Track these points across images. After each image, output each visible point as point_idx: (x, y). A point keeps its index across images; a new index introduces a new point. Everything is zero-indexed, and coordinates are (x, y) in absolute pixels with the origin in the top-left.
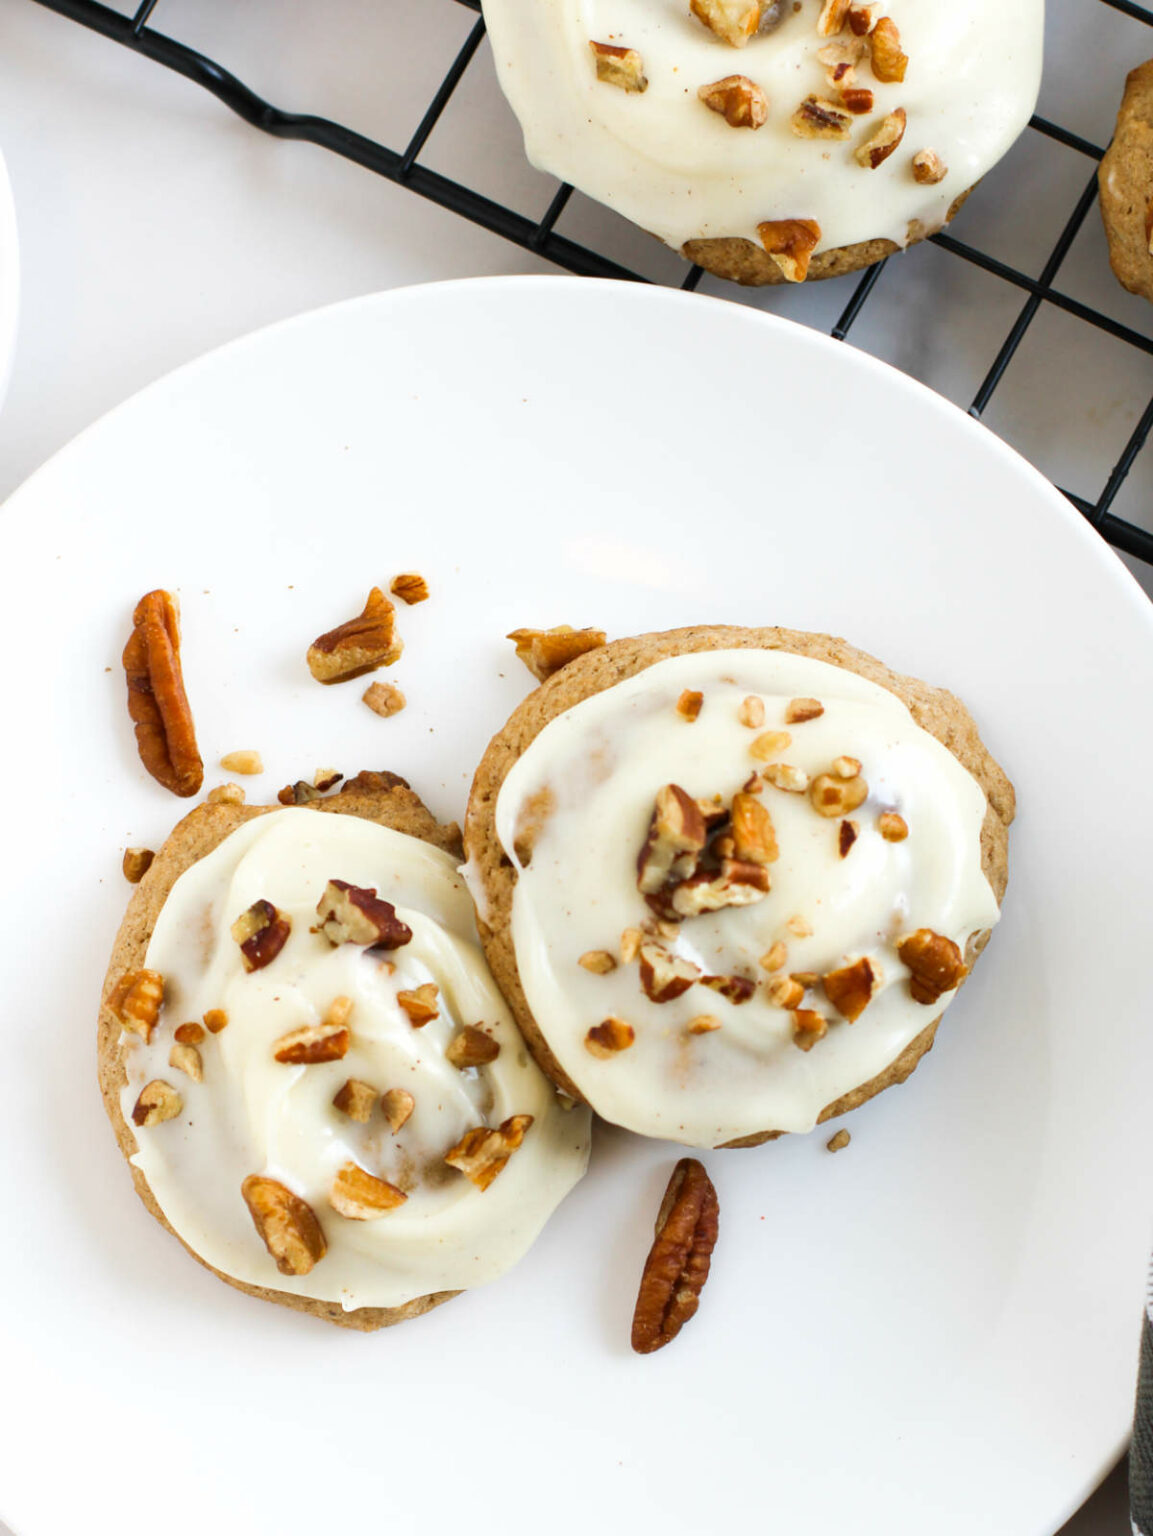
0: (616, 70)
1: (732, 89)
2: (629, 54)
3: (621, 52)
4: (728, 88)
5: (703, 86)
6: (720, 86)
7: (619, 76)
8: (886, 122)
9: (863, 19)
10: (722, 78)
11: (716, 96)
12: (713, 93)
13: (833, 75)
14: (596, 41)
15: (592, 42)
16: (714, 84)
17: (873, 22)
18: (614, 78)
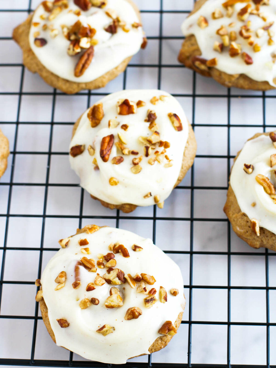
0: (107, 331)
1: (131, 312)
2: (106, 326)
3: (104, 327)
4: (130, 312)
5: (124, 317)
6: (127, 314)
7: (108, 331)
8: (161, 291)
9: (138, 277)
10: (126, 312)
11: (129, 316)
12: (128, 316)
13: (145, 291)
14: (97, 330)
15: (97, 331)
16: (126, 315)
17: (141, 276)
18: (107, 333)
